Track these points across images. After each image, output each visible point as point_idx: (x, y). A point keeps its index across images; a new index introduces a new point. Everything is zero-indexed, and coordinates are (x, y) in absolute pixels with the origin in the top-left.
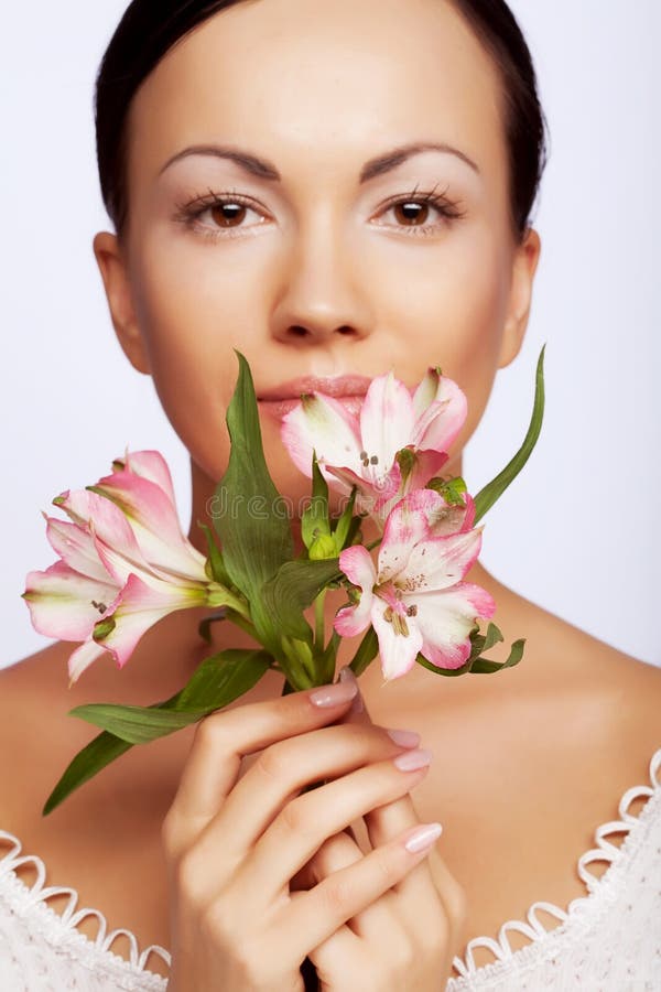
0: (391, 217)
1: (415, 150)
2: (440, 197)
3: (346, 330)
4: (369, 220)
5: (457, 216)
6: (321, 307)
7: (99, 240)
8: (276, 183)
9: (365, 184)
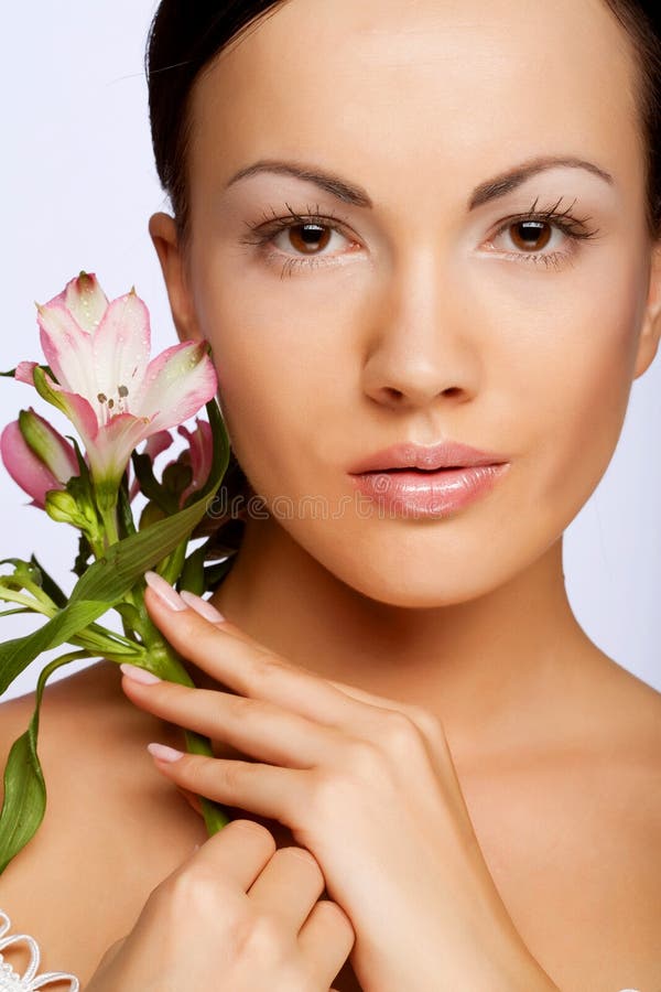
0: (507, 240)
1: (537, 167)
2: (563, 215)
3: (451, 393)
4: (480, 247)
5: (586, 236)
6: (421, 368)
7: (156, 223)
8: (367, 210)
9: (474, 211)
